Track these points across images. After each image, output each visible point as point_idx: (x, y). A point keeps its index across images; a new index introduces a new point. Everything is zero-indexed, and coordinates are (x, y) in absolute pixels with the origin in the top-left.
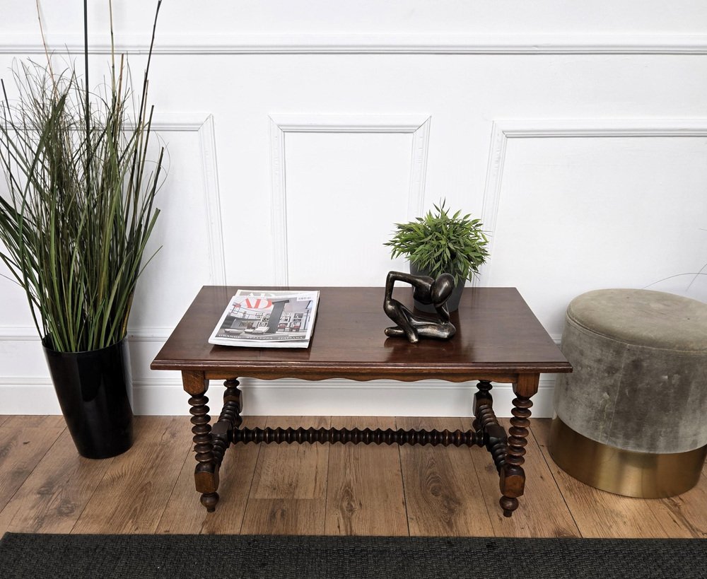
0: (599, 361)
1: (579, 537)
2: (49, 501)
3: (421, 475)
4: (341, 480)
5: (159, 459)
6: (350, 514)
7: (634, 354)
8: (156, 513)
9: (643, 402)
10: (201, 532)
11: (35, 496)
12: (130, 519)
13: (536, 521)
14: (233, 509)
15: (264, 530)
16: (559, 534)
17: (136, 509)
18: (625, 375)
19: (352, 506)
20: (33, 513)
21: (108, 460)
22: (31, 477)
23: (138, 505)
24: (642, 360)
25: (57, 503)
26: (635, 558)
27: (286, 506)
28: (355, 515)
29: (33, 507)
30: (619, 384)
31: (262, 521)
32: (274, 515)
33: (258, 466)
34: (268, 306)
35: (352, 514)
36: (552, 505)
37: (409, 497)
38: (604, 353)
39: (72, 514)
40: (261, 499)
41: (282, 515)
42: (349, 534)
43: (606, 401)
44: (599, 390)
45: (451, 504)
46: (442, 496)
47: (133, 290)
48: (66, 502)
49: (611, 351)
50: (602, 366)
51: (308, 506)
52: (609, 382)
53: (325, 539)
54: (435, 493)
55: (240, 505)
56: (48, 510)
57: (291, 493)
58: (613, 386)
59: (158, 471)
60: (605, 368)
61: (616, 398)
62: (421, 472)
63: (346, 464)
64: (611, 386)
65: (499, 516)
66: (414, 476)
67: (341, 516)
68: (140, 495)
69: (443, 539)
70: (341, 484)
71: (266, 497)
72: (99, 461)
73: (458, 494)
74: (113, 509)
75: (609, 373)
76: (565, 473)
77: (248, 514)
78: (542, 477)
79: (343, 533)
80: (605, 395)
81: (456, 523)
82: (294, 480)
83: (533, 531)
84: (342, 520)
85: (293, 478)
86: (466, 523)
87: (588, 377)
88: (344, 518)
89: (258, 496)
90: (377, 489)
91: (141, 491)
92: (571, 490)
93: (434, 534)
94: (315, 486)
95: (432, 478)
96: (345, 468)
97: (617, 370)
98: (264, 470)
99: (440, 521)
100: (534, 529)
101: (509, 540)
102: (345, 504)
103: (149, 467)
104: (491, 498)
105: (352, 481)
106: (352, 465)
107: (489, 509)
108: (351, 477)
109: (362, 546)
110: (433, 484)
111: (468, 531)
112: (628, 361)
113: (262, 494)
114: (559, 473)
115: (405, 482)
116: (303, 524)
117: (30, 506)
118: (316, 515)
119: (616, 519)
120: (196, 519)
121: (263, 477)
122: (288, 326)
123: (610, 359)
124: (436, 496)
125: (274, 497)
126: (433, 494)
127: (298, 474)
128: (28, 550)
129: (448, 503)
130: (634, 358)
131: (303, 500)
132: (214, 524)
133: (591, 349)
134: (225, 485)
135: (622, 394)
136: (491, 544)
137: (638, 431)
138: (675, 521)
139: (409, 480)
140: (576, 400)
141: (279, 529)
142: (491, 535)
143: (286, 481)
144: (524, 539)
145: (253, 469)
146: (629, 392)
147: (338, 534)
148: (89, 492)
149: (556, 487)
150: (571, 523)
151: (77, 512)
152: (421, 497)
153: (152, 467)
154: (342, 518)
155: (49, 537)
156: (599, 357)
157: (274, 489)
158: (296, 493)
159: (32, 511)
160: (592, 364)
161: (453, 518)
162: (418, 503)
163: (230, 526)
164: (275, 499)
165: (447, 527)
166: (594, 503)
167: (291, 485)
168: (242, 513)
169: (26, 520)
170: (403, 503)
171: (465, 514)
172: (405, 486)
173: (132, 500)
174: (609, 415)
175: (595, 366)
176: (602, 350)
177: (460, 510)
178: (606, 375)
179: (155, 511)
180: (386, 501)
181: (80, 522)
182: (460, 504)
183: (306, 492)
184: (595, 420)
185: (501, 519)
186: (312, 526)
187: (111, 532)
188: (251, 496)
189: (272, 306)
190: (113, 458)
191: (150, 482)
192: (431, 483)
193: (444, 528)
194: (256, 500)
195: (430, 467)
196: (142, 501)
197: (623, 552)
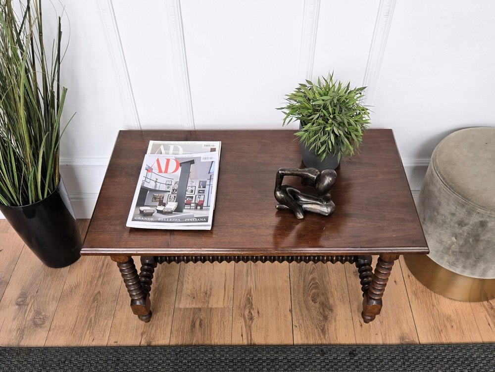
0: (453, 214)
1: (418, 342)
2: (25, 312)
3: (304, 281)
4: (244, 288)
5: (105, 267)
6: (251, 322)
7: (483, 217)
8: (107, 324)
9: (482, 249)
10: (141, 343)
11: (14, 307)
12: (87, 330)
13: (387, 326)
14: (163, 320)
15: (187, 340)
16: (403, 339)
17: (91, 320)
18: (472, 229)
19: (252, 314)
20: (15, 325)
21: (65, 268)
22: (9, 288)
23: (92, 316)
24: (487, 222)
25: (31, 314)
26: (455, 363)
27: (203, 315)
28: (254, 323)
29: (14, 319)
30: (466, 234)
31: (185, 331)
32: (194, 324)
33: (181, 274)
34: (177, 169)
35: (252, 322)
36: (400, 310)
37: (295, 305)
38: (457, 210)
39: (44, 325)
40: (184, 309)
41: (200, 324)
42: (249, 342)
43: (453, 243)
44: (449, 234)
45: (325, 311)
46: (319, 303)
47: (57, 149)
48: (38, 313)
49: (464, 210)
50: (455, 218)
51: (219, 315)
52: (458, 231)
53: (232, 348)
54: (314, 301)
55: (169, 315)
56: (26, 322)
57: (206, 301)
58: (461, 234)
59: (105, 280)
60: (456, 221)
61: (461, 242)
62: (305, 277)
63: (248, 271)
64: (459, 234)
65: (360, 322)
66: (299, 283)
67: (244, 324)
68: (93, 305)
69: (318, 346)
70: (244, 291)
71: (188, 307)
72: (59, 269)
73: (331, 301)
74: (74, 320)
75: (459, 225)
76: (413, 277)
77: (175, 324)
78: (395, 282)
79: (245, 342)
80: (454, 239)
81: (328, 329)
82: (208, 288)
83: (384, 337)
84: (244, 329)
85: (207, 285)
86: (336, 330)
87: (441, 222)
88: (246, 326)
89: (182, 306)
90: (271, 296)
91: (94, 301)
92: (416, 295)
93: (311, 342)
94: (225, 294)
95: (313, 284)
96: (247, 275)
97: (466, 225)
98: (185, 278)
99: (317, 328)
100: (385, 334)
101: (366, 346)
102: (247, 312)
103: (97, 276)
104: (355, 304)
105: (252, 289)
106: (253, 272)
107: (353, 315)
108: (251, 284)
109: (259, 355)
110: (313, 291)
111: (337, 339)
112: (476, 221)
113: (185, 303)
114: (409, 276)
115: (292, 289)
116: (216, 333)
117: (12, 317)
118: (225, 323)
119: (446, 323)
120: (136, 329)
121: (185, 285)
122: (193, 202)
123: (462, 216)
124: (315, 303)
125: (194, 306)
126: (313, 300)
127: (211, 282)
128: (16, 363)
129: (324, 310)
130: (482, 219)
131: (216, 308)
132: (150, 335)
133: (448, 204)
134: (156, 295)
135: (466, 241)
136: (352, 350)
137: (474, 265)
138: (489, 324)
139: (295, 287)
140: (429, 234)
141: (198, 339)
142: (353, 341)
143: (202, 290)
144: (376, 346)
145: (177, 278)
146: (473, 241)
147: (241, 343)
148: (54, 302)
149: (405, 292)
150: (413, 328)
151: (47, 324)
152: (303, 305)
153: (100, 276)
154: (244, 327)
155: (29, 350)
156: (453, 211)
157: (194, 298)
158: (211, 302)
159: (14, 322)
160: (447, 214)
161: (326, 325)
162: (301, 310)
163: (162, 336)
164: (194, 308)
165: (321, 334)
166: (431, 307)
167: (206, 294)
168: (170, 323)
169: (10, 331)
170: (290, 310)
171: (335, 321)
172: (292, 293)
173: (87, 310)
174: (453, 252)
175: (449, 217)
176: (457, 208)
177: (332, 317)
178: (457, 226)
179: (105, 322)
180: (277, 308)
181: (51, 333)
182: (331, 310)
183: (217, 302)
184: (442, 252)
185: (361, 325)
186: (222, 335)
187: (74, 343)
188: (177, 306)
189: (180, 169)
190: (69, 266)
191: (99, 292)
192: (312, 290)
193: (319, 334)
194: (180, 309)
195: (311, 273)
196: (95, 312)
197: (448, 357)
